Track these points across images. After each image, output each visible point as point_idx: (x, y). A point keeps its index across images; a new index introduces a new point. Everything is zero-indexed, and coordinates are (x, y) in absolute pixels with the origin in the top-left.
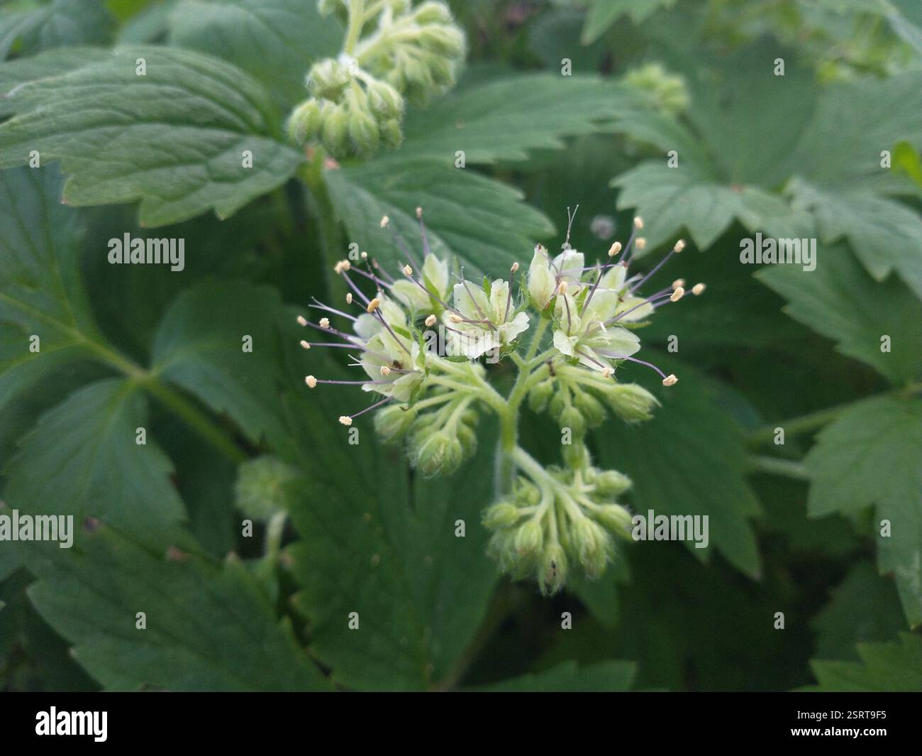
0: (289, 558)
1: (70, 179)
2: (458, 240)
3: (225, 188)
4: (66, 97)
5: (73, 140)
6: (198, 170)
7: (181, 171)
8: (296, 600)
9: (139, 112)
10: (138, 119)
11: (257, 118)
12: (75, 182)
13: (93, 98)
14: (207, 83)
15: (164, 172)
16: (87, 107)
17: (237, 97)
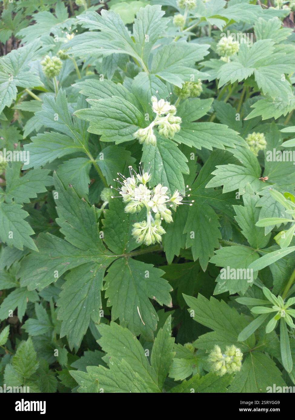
0: (105, 211)
1: (90, 126)
2: (167, 165)
3: (120, 137)
4: (97, 107)
5: (94, 118)
6: (116, 132)
7: (113, 131)
8: (102, 220)
9: (110, 115)
10: (109, 117)
11: (136, 121)
12: (91, 128)
13: (102, 109)
14: (128, 111)
15: (109, 130)
16: (100, 111)
17: (134, 116)
